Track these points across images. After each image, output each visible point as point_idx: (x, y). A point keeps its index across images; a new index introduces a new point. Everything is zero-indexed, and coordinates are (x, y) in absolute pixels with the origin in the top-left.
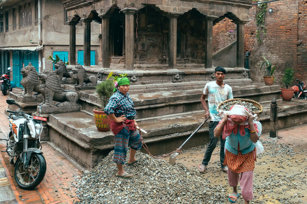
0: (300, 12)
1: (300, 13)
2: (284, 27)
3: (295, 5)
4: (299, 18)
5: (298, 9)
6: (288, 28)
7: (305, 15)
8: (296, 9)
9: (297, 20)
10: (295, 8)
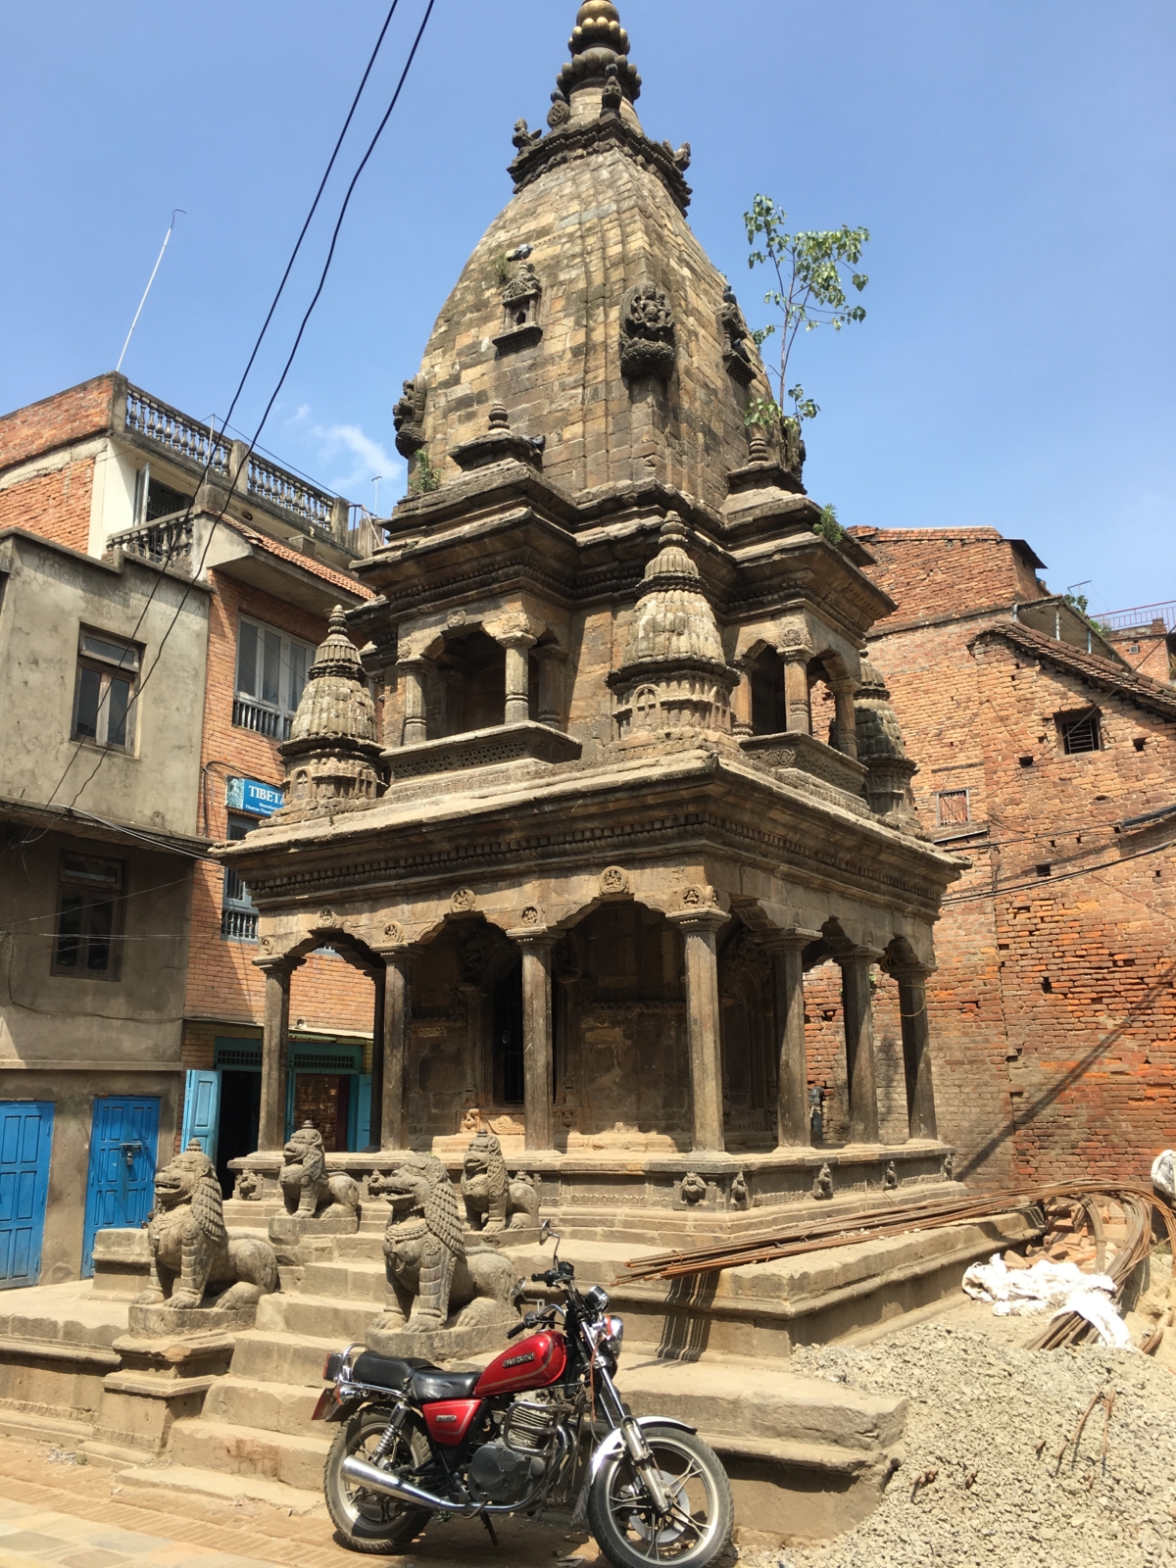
0: (1002, 942)
1: (1002, 947)
2: (951, 992)
3: (982, 918)
4: (1003, 963)
5: (996, 932)
6: (967, 998)
7: (1021, 952)
8: (990, 931)
9: (996, 969)
10: (984, 929)
